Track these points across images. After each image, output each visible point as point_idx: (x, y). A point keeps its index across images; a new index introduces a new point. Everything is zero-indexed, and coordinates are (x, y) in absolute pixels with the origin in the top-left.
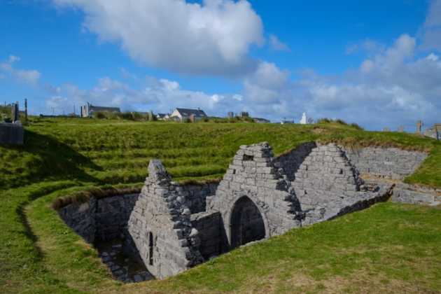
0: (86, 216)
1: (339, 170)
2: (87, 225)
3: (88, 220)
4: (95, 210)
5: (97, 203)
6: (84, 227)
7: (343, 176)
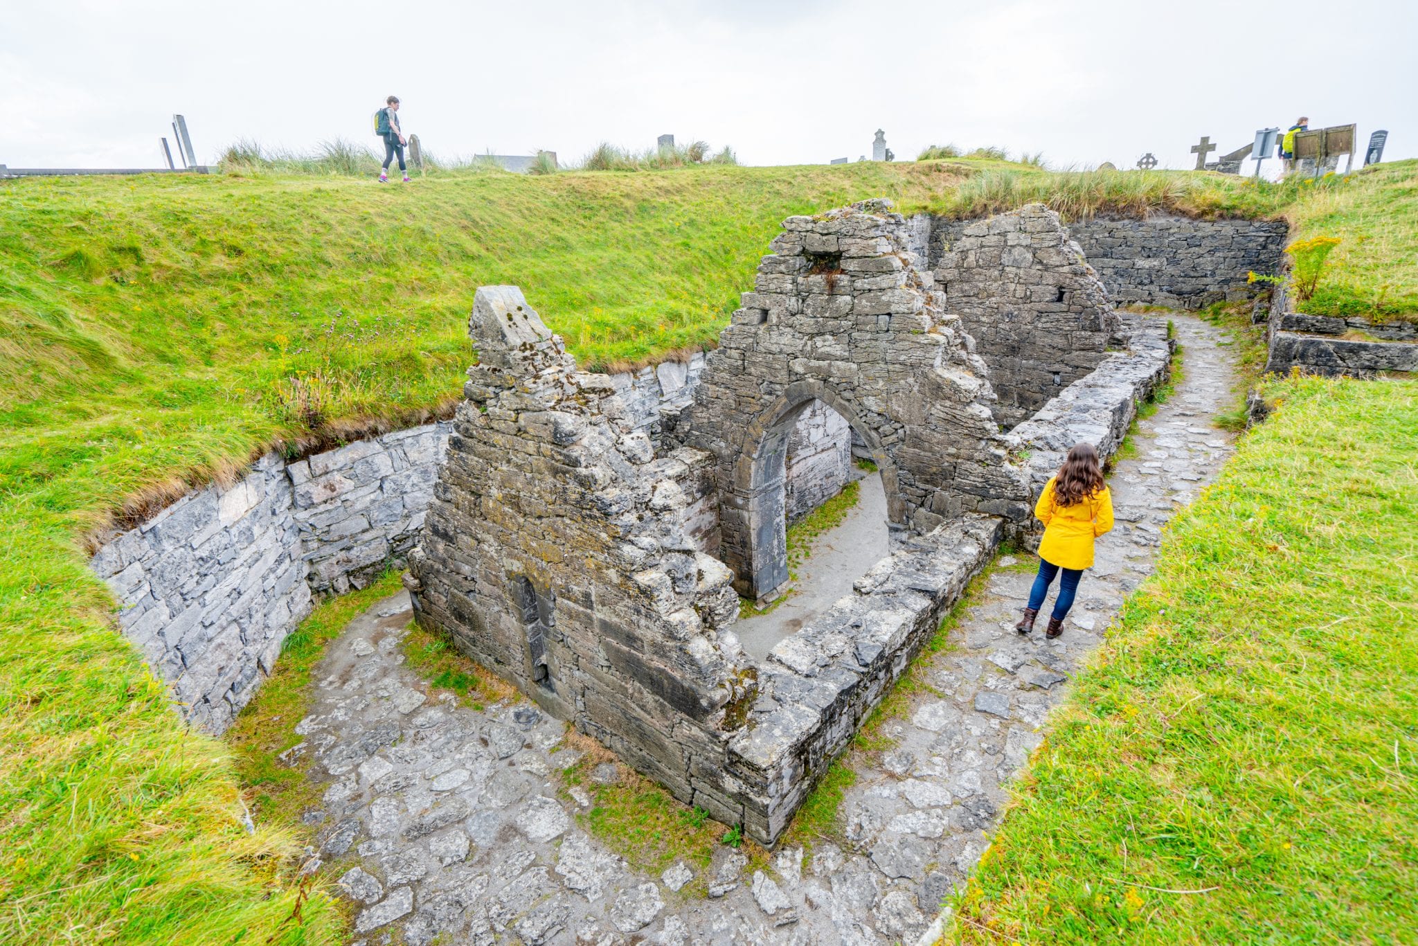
0: (257, 530)
1: (1054, 290)
2: (271, 558)
3: (268, 543)
4: (287, 501)
5: (289, 477)
6: (261, 568)
7: (1063, 306)
